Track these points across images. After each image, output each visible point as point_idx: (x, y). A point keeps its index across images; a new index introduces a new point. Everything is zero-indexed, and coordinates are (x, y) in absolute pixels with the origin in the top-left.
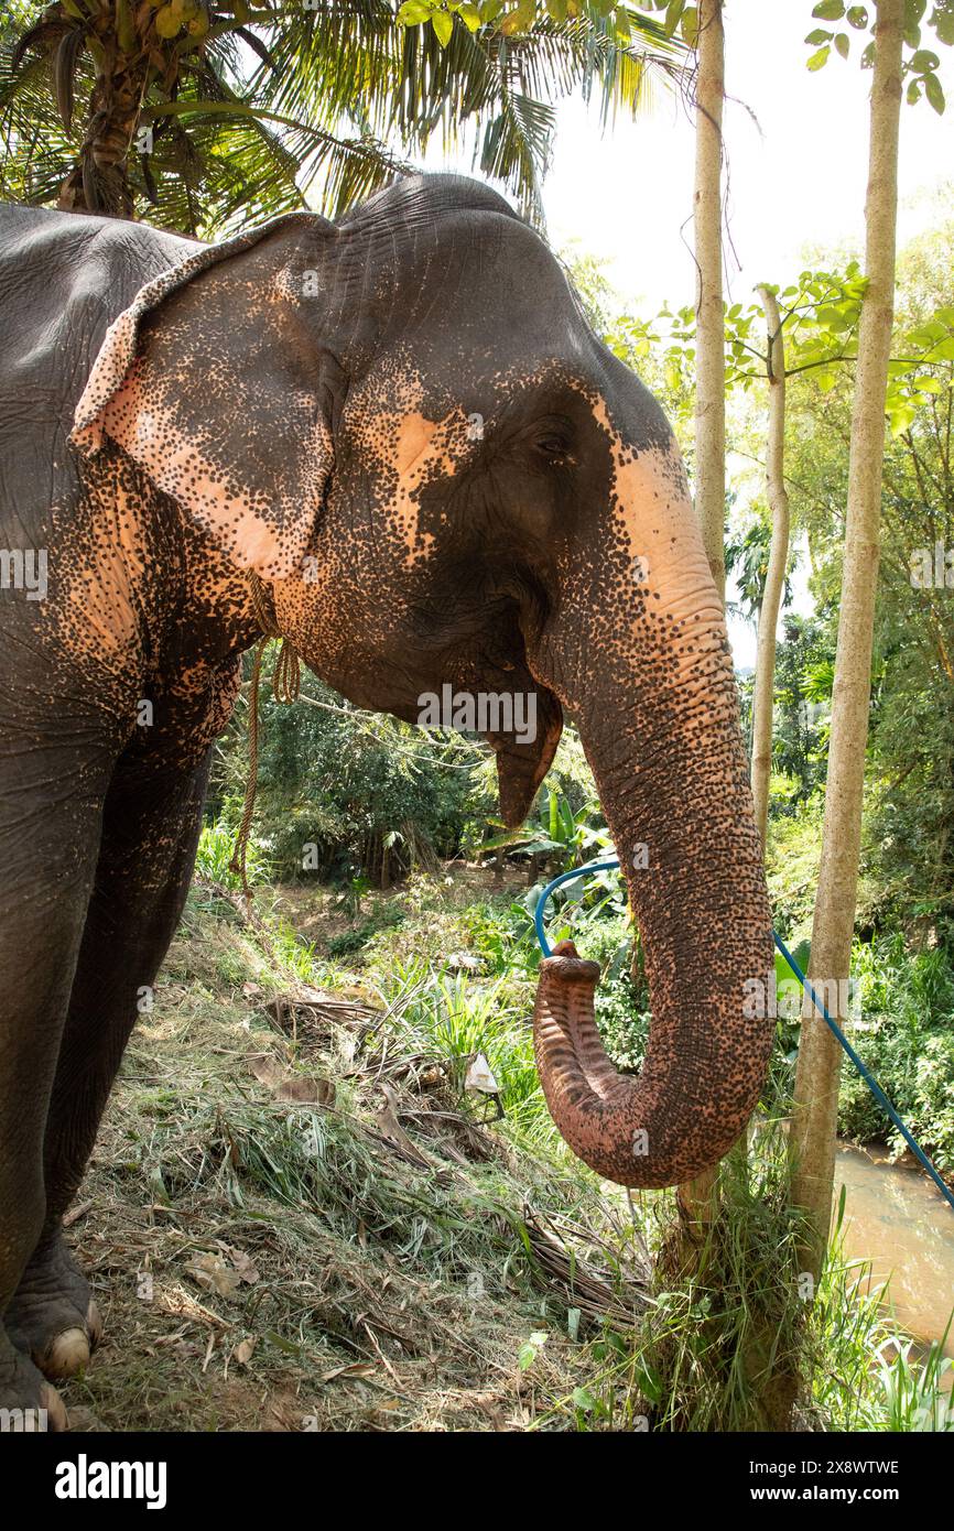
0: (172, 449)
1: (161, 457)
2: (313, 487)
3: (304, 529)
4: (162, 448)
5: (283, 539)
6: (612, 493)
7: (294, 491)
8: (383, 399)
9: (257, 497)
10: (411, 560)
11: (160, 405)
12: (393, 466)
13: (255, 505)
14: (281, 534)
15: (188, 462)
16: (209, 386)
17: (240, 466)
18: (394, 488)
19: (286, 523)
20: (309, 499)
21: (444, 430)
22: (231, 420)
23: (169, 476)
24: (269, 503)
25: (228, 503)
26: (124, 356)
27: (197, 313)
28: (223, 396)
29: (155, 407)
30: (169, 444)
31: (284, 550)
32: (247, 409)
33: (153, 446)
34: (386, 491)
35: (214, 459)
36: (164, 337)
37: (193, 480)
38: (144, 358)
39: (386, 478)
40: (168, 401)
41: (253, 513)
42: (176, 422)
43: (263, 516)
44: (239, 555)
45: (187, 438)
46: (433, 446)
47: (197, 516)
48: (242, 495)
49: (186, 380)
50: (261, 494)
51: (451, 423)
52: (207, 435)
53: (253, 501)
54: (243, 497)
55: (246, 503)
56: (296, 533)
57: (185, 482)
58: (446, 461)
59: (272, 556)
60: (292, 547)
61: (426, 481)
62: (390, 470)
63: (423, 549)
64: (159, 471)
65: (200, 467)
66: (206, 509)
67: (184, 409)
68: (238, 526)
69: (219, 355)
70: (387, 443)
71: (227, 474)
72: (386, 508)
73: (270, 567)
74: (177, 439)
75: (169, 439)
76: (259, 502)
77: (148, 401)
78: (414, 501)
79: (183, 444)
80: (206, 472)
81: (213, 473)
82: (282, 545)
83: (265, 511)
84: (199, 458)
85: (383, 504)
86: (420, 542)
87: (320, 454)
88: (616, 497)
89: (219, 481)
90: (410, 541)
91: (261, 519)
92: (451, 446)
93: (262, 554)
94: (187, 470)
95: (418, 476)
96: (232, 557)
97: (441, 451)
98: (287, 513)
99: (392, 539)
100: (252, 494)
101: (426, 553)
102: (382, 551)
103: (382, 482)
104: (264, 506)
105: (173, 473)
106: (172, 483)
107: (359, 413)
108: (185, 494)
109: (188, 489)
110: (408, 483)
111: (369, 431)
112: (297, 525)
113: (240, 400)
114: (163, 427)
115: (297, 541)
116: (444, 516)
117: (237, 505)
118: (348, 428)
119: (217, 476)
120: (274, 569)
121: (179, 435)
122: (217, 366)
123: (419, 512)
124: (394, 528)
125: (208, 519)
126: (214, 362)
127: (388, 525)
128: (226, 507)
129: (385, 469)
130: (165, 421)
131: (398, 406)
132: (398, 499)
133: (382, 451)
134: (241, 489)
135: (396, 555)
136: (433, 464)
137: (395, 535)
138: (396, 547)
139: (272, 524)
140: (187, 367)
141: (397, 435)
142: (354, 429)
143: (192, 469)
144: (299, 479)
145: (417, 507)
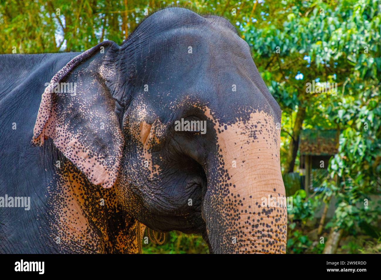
0: (69, 140)
1: (65, 144)
2: (118, 152)
3: (116, 168)
4: (65, 140)
5: (110, 172)
6: (217, 144)
7: (112, 153)
8: (133, 116)
9: (100, 157)
10: (151, 176)
11: (63, 123)
12: (140, 141)
13: (99, 160)
14: (109, 170)
15: (74, 145)
16: (79, 114)
17: (93, 145)
18: (143, 149)
19: (110, 166)
20: (117, 156)
21: (154, 127)
22: (88, 127)
23: (68, 151)
24: (104, 158)
25: (90, 160)
26: (49, 106)
28: (85, 118)
29: (62, 124)
30: (67, 138)
31: (110, 176)
32: (93, 122)
33: (62, 140)
35: (84, 143)
37: (77, 152)
40: (66, 121)
41: (99, 163)
44: (95, 180)
45: (74, 135)
46: (151, 133)
47: (79, 166)
48: (94, 156)
49: (71, 113)
50: (101, 155)
51: (155, 124)
52: (80, 134)
53: (98, 158)
55: (96, 159)
57: (74, 153)
58: (156, 138)
59: (107, 179)
60: (113, 175)
61: (152, 146)
63: (155, 171)
64: (64, 149)
65: (79, 147)
66: (82, 163)
67: (71, 124)
68: (94, 169)
69: (82, 101)
70: (137, 133)
71: (88, 148)
73: (106, 183)
74: (70, 136)
75: (68, 136)
76: (101, 158)
77: (59, 121)
78: (149, 153)
79: (72, 138)
80: (81, 148)
81: (84, 148)
82: (109, 174)
83: (103, 162)
84: (78, 143)
85: (140, 155)
86: (154, 168)
87: (119, 138)
88: (219, 146)
89: (86, 152)
90: (150, 168)
91: (102, 165)
92: (156, 133)
93: (103, 179)
94: (74, 149)
95: (149, 144)
96: (92, 181)
97: (154, 135)
98: (110, 162)
99: (144, 168)
100: (98, 156)
101: (157, 172)
102: (142, 173)
104: (102, 160)
105: (70, 150)
106: (69, 154)
107: (128, 122)
108: (74, 158)
109: (75, 156)
110: (146, 147)
111: (131, 128)
112: (114, 167)
113: (91, 119)
114: (65, 132)
115: (114, 173)
116: (161, 158)
117: (93, 160)
118: (124, 128)
119: (85, 150)
120: (108, 184)
121: (71, 134)
122: (82, 106)
123: (152, 157)
124: (144, 164)
125: (82, 167)
126: (80, 105)
127: (142, 163)
128: (89, 162)
129: (138, 142)
130: (65, 129)
131: (138, 119)
132: (144, 153)
133: (136, 136)
134: (94, 154)
135: (146, 174)
136: (152, 140)
138: (146, 171)
139: (106, 167)
140: (71, 108)
141: (139, 130)
142: (127, 128)
143: (76, 148)
144: (114, 148)
145: (151, 155)
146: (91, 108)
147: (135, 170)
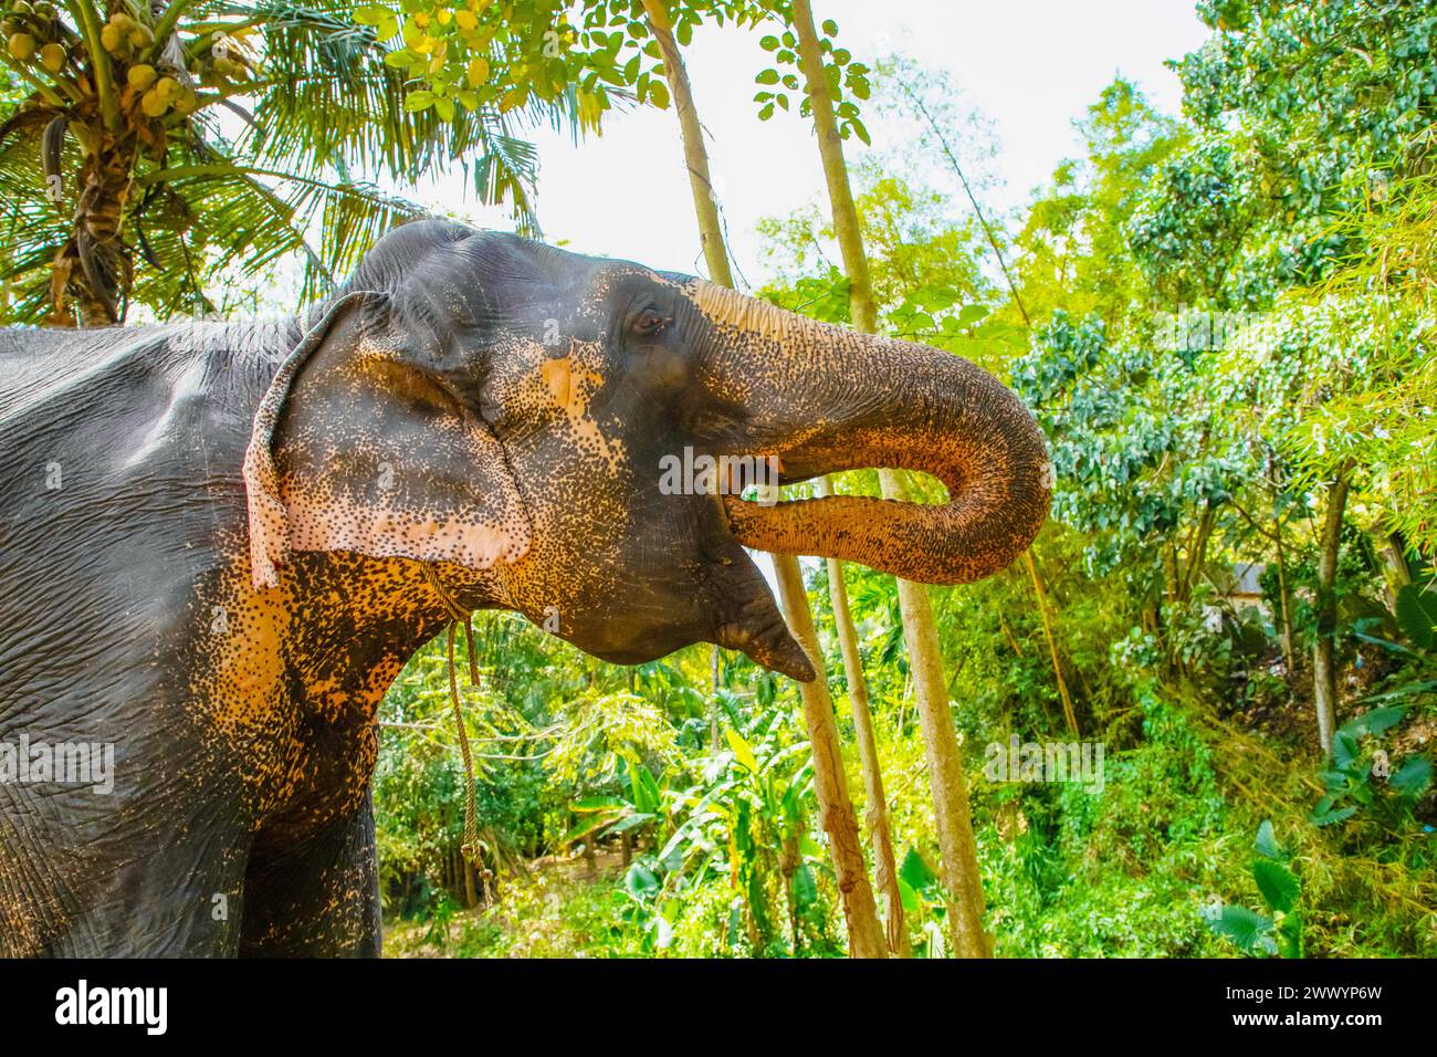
0: (369, 524)
1: (364, 535)
3: (517, 507)
4: (360, 527)
5: (505, 526)
7: (488, 488)
8: (516, 369)
9: (463, 511)
10: (613, 467)
11: (332, 498)
12: (556, 406)
13: (466, 518)
14: (501, 524)
15: (390, 523)
17: (433, 499)
18: (567, 421)
19: (499, 513)
20: (505, 484)
21: (575, 358)
23: (382, 544)
24: (474, 509)
25: (443, 530)
26: (269, 483)
27: (311, 414)
29: (329, 503)
30: (363, 521)
31: (512, 533)
33: (351, 531)
34: (562, 427)
35: (409, 508)
36: (295, 446)
37: (404, 534)
38: (289, 473)
39: (557, 418)
40: (338, 490)
41: (469, 524)
42: (357, 501)
43: (477, 521)
44: (481, 560)
45: (375, 507)
46: (575, 373)
47: (428, 556)
48: (451, 518)
49: (342, 467)
50: (464, 507)
51: (576, 351)
53: (462, 517)
55: (457, 521)
56: (512, 515)
57: (398, 538)
58: (591, 375)
59: (505, 542)
60: (517, 526)
61: (588, 400)
63: (617, 453)
64: (368, 546)
65: (402, 521)
66: (430, 547)
67: (355, 489)
68: (465, 541)
69: (355, 432)
70: (541, 394)
71: (426, 511)
72: (570, 440)
73: (510, 551)
74: (366, 512)
75: (360, 517)
76: (467, 514)
77: (319, 502)
78: (589, 421)
79: (375, 513)
80: (409, 520)
81: (416, 517)
83: (476, 517)
84: (396, 515)
85: (565, 438)
86: (612, 449)
89: (425, 520)
90: (605, 453)
91: (478, 525)
92: (588, 365)
93: (498, 546)
94: (393, 530)
95: (580, 400)
96: (476, 564)
97: (584, 372)
98: (495, 506)
99: (590, 460)
100: (457, 512)
101: (621, 455)
102: (587, 473)
103: (555, 423)
104: (472, 515)
105: (384, 540)
106: (389, 547)
107: (505, 391)
108: (406, 548)
109: (405, 543)
110: (575, 411)
111: (521, 396)
112: (509, 508)
113: (397, 453)
114: (348, 512)
115: (518, 518)
116: (617, 420)
117: (452, 527)
118: (503, 408)
119: (420, 518)
120: (515, 551)
121: (366, 511)
122: (359, 439)
123: (599, 427)
124: (586, 450)
125: (438, 552)
126: (355, 439)
127: (580, 452)
128: (445, 534)
129: (552, 413)
130: (346, 509)
131: (531, 365)
132: (575, 427)
134: (446, 514)
135: (600, 469)
136: (585, 384)
137: (590, 456)
138: (597, 464)
139: (489, 522)
140: (336, 456)
141: (545, 383)
142: (509, 404)
143: (397, 527)
144: (486, 477)
145: (594, 423)
146: (383, 432)
147: (564, 479)
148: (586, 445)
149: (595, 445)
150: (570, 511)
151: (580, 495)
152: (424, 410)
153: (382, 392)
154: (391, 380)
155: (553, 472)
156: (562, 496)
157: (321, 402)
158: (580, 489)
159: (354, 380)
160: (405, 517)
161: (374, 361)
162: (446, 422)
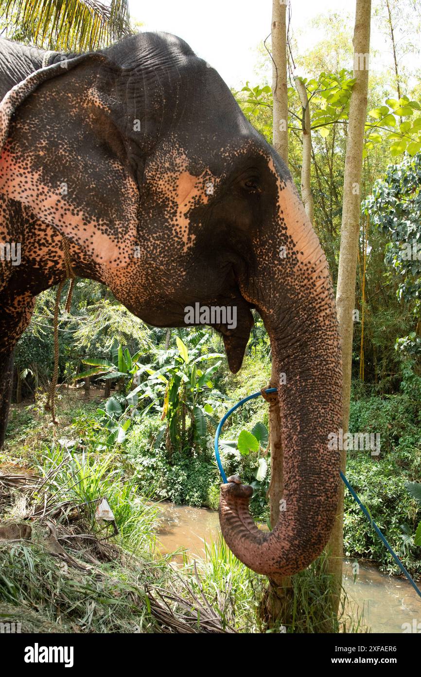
0: (43, 197)
1: (38, 202)
2: (133, 215)
3: (132, 239)
4: (38, 196)
5: (120, 244)
6: (277, 204)
7: (122, 217)
8: (167, 165)
9: (101, 222)
10: (185, 249)
11: (29, 170)
12: (175, 200)
13: (101, 227)
14: (118, 242)
15: (57, 205)
16: (60, 158)
17: (87, 205)
18: (176, 212)
19: (120, 236)
20: (132, 222)
21: (201, 180)
22: (78, 179)
23: (46, 213)
24: (107, 225)
25: (85, 227)
28: (70, 164)
29: (26, 171)
30: (41, 194)
31: (121, 251)
32: (86, 171)
33: (32, 195)
34: (171, 214)
35: (72, 202)
37: (62, 215)
39: (171, 207)
40: (35, 168)
42: (42, 180)
43: (106, 233)
44: (97, 256)
45: (52, 190)
46: (196, 189)
48: (92, 222)
49: (45, 155)
50: (102, 220)
51: (203, 177)
53: (99, 225)
54: (93, 223)
55: (95, 226)
56: (127, 241)
57: (57, 216)
58: (203, 196)
59: (115, 254)
60: (126, 249)
61: (192, 207)
62: (173, 202)
63: (191, 242)
64: (38, 210)
65: (65, 207)
66: (74, 232)
67: (46, 171)
68: (94, 239)
69: (62, 139)
70: (171, 188)
71: (81, 210)
72: (172, 223)
73: (115, 261)
75: (41, 190)
76: (102, 225)
77: (20, 167)
78: (186, 218)
79: (51, 194)
80: (69, 210)
81: (73, 210)
82: (120, 248)
83: (106, 230)
84: (63, 202)
85: (170, 220)
86: (189, 239)
87: (133, 196)
88: (279, 207)
89: (78, 215)
90: (185, 239)
91: (105, 235)
93: (110, 254)
94: (57, 209)
95: (189, 205)
96: (94, 257)
97: (200, 191)
98: (120, 230)
99: (176, 239)
100: (98, 221)
101: (192, 244)
102: (171, 245)
103: (169, 209)
104: (104, 228)
105: (48, 212)
106: (50, 218)
107: (154, 173)
108: (59, 224)
109: (60, 221)
110: (183, 209)
111: (161, 182)
112: (127, 236)
113: (80, 167)
115: (129, 245)
116: (200, 225)
117: (91, 227)
118: (148, 181)
119: (75, 212)
120: (118, 262)
121: (46, 189)
122: (63, 146)
123: (189, 224)
124: (177, 233)
125: (76, 238)
126: (60, 144)
127: (174, 232)
128: (85, 230)
129: (170, 203)
130: (35, 181)
131: (176, 168)
132: (178, 218)
133: (168, 193)
134: (91, 218)
135: (178, 247)
136: (197, 198)
137: (177, 237)
138: (178, 243)
139: (113, 237)
140: (45, 147)
141: (177, 184)
142: (152, 181)
143: (60, 209)
144: (123, 211)
145: (188, 221)
146: (78, 150)
147: (158, 242)
148: (178, 230)
149: (183, 232)
150: (154, 260)
151: (162, 255)
152: (107, 151)
153: (87, 125)
154: (95, 121)
155: (155, 235)
156: (153, 250)
157: (50, 109)
158: (164, 252)
159: (75, 108)
160: (67, 207)
161: (93, 103)
162: (116, 165)
